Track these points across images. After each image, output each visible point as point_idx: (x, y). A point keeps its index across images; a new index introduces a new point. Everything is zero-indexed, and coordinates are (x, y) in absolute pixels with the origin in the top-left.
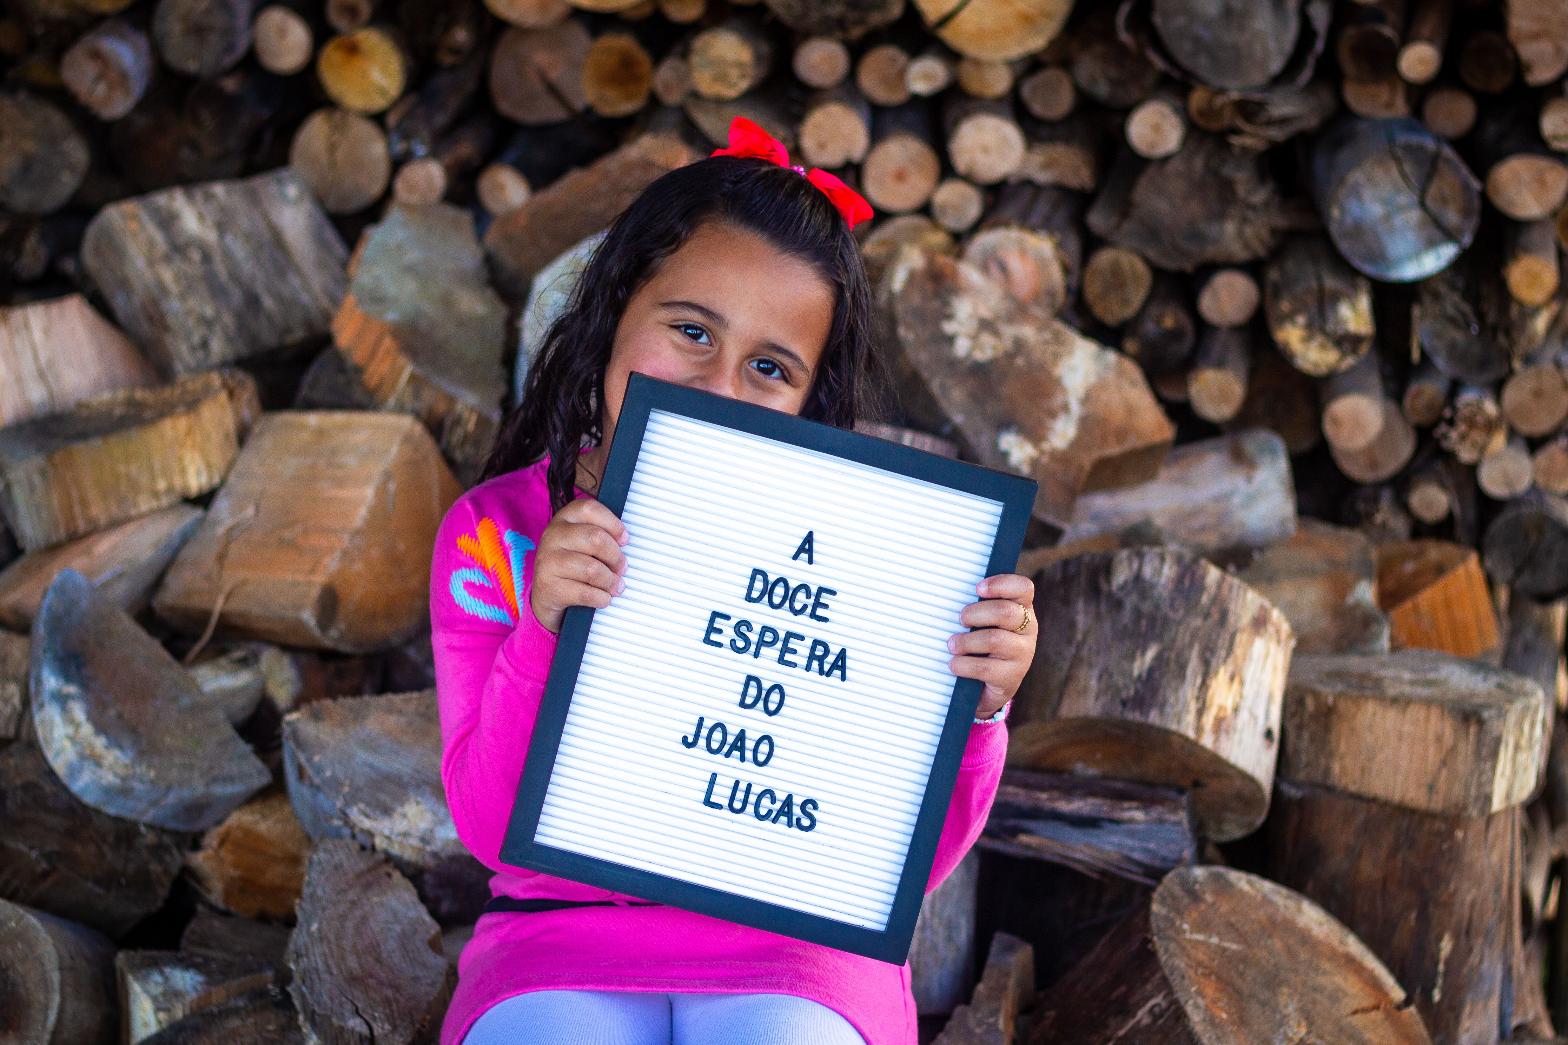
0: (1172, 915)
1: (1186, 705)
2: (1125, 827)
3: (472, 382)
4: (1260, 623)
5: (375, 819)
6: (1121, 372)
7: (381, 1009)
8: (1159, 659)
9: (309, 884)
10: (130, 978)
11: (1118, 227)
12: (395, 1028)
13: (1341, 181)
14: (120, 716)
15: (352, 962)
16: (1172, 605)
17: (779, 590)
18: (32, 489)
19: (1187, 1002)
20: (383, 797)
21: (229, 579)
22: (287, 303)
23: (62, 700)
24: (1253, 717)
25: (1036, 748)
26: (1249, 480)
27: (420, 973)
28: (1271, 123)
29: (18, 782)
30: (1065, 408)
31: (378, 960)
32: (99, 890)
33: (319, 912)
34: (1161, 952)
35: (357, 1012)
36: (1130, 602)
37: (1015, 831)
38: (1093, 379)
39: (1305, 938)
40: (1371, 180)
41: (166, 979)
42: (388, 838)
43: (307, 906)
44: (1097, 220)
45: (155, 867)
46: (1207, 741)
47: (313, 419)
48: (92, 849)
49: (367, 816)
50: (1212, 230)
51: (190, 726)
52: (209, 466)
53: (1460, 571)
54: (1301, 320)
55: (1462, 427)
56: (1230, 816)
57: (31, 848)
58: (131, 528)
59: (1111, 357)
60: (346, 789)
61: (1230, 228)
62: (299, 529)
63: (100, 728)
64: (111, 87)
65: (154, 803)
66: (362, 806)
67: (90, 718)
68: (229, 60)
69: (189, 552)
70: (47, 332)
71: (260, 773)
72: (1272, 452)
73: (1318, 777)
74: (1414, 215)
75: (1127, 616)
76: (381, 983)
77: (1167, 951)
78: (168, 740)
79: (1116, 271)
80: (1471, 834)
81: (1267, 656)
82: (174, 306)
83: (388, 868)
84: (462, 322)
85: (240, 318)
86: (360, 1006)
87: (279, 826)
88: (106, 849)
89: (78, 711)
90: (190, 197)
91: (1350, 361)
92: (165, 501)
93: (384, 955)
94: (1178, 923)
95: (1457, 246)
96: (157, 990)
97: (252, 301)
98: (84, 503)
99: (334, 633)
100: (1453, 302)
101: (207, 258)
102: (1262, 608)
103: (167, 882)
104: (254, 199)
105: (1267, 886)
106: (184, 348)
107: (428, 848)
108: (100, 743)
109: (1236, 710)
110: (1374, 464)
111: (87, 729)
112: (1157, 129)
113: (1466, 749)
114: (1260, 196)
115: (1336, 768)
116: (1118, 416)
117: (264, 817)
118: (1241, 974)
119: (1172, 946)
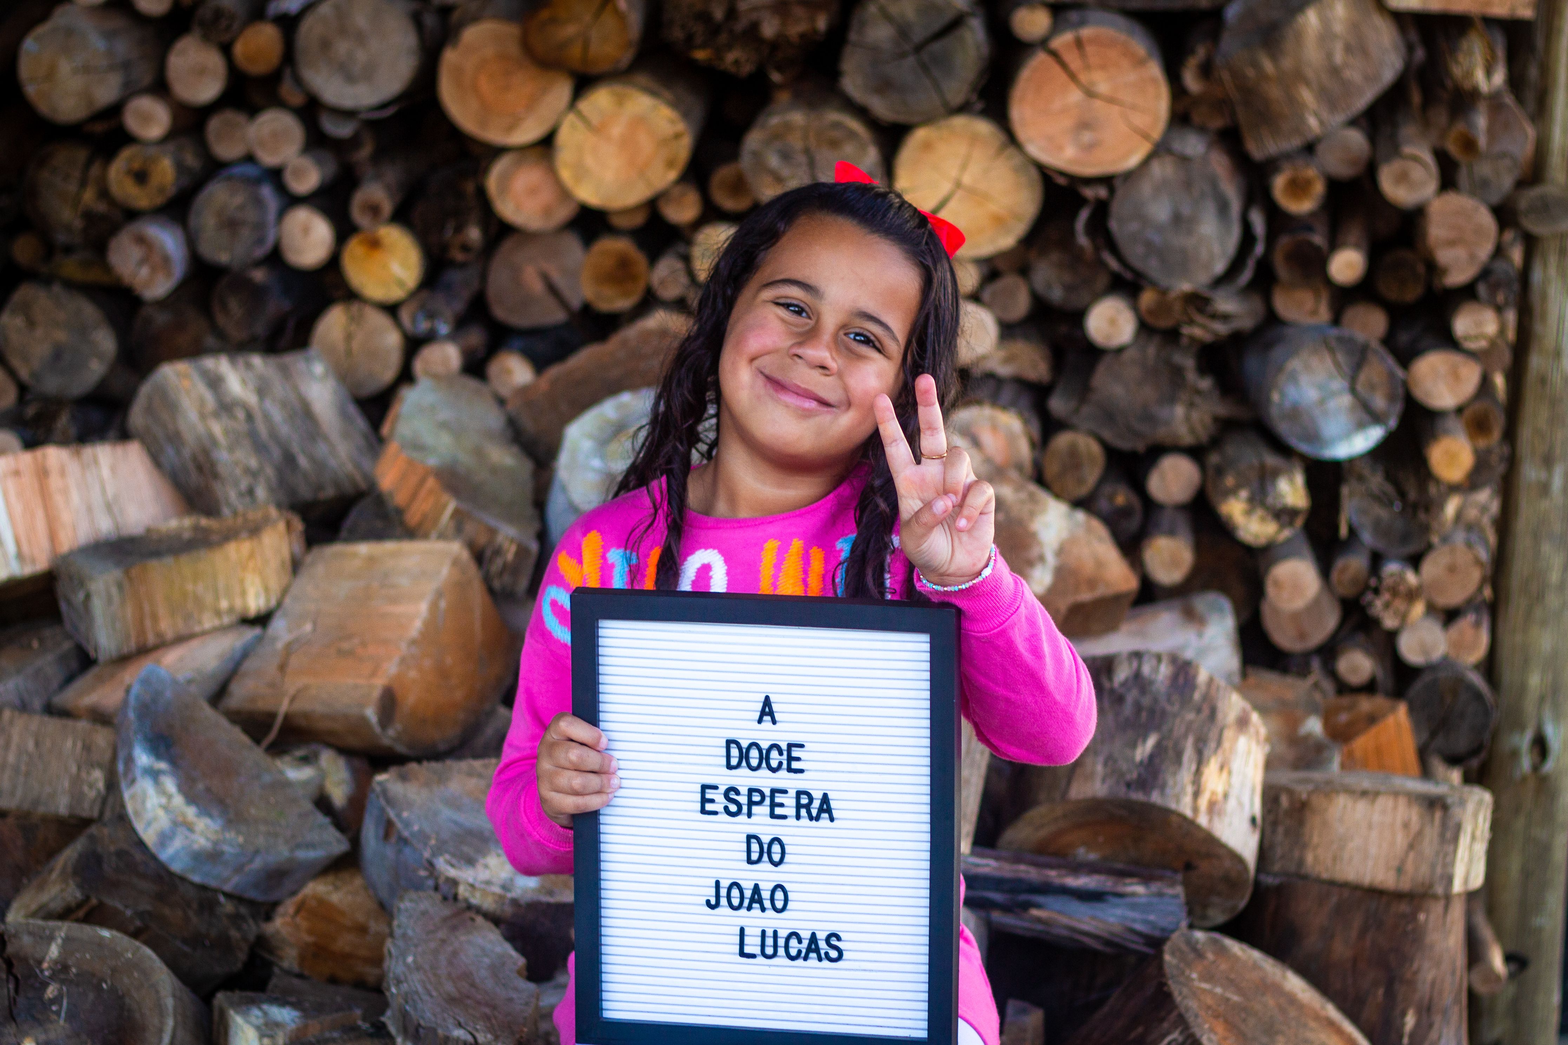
0: (1182, 965)
1: (1183, 789)
2: (1128, 900)
3: (511, 518)
4: (1243, 723)
5: (460, 868)
6: (1089, 530)
7: (482, 1023)
8: (1158, 746)
9: (399, 926)
10: (232, 1012)
11: (1076, 411)
12: (497, 1037)
13: (1280, 369)
14: (208, 790)
15: (449, 987)
16: (1169, 700)
17: (754, 753)
18: (109, 600)
19: (1202, 1035)
20: (466, 849)
21: (292, 685)
22: (319, 465)
23: (154, 775)
24: (1240, 804)
25: (1043, 833)
26: (1200, 635)
27: (515, 995)
28: (1215, 316)
29: (112, 848)
30: (1042, 558)
31: (473, 985)
32: (187, 949)
33: (413, 948)
34: (1176, 993)
35: (460, 1025)
36: (1131, 696)
37: (1027, 906)
38: (1064, 535)
39: (1292, 999)
40: (1308, 368)
41: (265, 1014)
42: (472, 886)
43: (400, 943)
44: (1057, 404)
45: (234, 934)
46: (1203, 820)
47: (363, 549)
48: (180, 913)
49: (453, 866)
50: (1163, 412)
51: (272, 800)
52: (267, 590)
53: (1390, 720)
54: (1244, 494)
55: (1386, 596)
56: (1215, 899)
57: (126, 907)
58: (194, 644)
59: (1080, 516)
60: (433, 842)
61: (1179, 411)
62: (356, 641)
63: (191, 798)
64: (154, 270)
65: (239, 869)
66: (447, 857)
67: (181, 789)
68: (260, 252)
69: (250, 665)
70: (113, 469)
71: (338, 841)
72: (1221, 610)
73: (1292, 868)
74: (1346, 400)
75: (1128, 709)
76: (478, 1003)
77: (1180, 993)
78: (253, 811)
79: (1073, 452)
80: (1432, 917)
81: (1249, 753)
82: (223, 456)
83: (472, 914)
84: (495, 470)
85: (280, 471)
86: (462, 1020)
87: (350, 898)
88: (191, 913)
89: (170, 784)
90: (233, 362)
91: (1286, 533)
92: (226, 620)
93: (477, 981)
94: (1187, 972)
95: (1384, 427)
96: (260, 1021)
97: (289, 459)
98: (155, 618)
99: (391, 732)
100: (1376, 480)
101: (250, 417)
102: (1244, 711)
103: (245, 947)
104: (285, 372)
105: (1256, 955)
106: (233, 495)
107: (510, 895)
108: (191, 812)
109: (1226, 796)
110: (1302, 636)
111: (178, 800)
112: (1113, 322)
113: (1431, 833)
114: (1205, 383)
115: (1309, 858)
116: (1089, 568)
117: (337, 888)
118: (1244, 1020)
119: (1185, 991)
